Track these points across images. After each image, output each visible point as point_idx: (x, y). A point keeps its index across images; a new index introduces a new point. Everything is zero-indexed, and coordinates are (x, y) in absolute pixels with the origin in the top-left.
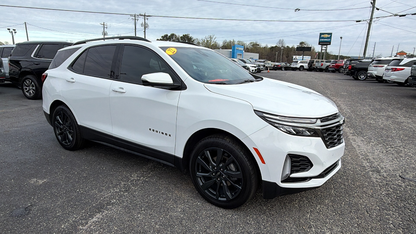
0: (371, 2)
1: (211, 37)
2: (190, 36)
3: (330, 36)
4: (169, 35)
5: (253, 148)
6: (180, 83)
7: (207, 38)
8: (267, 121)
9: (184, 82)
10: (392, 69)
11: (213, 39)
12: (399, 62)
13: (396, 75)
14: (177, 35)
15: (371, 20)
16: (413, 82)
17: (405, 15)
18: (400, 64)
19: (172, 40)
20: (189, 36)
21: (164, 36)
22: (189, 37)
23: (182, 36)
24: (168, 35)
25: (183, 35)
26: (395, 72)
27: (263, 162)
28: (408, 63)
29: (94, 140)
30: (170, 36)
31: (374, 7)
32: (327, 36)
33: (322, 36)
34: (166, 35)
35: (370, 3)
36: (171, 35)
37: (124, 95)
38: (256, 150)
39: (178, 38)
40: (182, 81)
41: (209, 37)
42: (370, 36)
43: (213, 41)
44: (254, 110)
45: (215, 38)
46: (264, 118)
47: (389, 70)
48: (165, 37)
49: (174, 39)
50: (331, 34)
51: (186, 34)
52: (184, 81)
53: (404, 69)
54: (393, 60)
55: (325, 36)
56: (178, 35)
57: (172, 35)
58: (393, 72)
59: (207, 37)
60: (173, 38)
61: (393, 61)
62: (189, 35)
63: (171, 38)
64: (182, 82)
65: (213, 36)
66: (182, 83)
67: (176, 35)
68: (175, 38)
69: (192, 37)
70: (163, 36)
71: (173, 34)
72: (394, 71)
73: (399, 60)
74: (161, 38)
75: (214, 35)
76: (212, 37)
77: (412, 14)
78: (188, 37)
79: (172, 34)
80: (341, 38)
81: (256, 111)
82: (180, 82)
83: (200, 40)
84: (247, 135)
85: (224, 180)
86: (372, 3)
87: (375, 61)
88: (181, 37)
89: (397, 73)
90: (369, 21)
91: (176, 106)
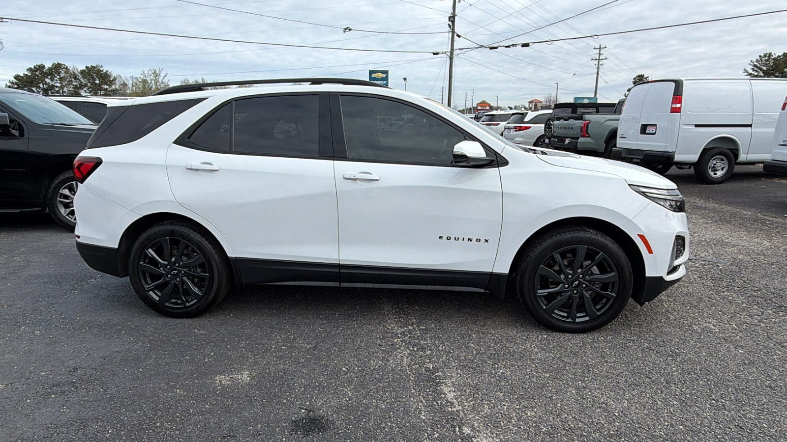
0: (449, 24)
1: (155, 72)
2: (105, 69)
3: (386, 76)
4: (48, 65)
5: (639, 235)
6: (494, 157)
7: (146, 75)
8: (647, 197)
9: (502, 154)
10: (515, 128)
11: (162, 78)
12: (523, 117)
13: (521, 136)
14: (69, 68)
15: (452, 54)
16: (560, 145)
17: (496, 48)
18: (525, 120)
19: (58, 77)
20: (101, 69)
21: (35, 67)
22: (103, 71)
23: (84, 68)
24: (44, 67)
25: (87, 67)
26: (520, 132)
27: (650, 252)
28: (535, 119)
29: (269, 283)
30: (50, 69)
31: (453, 32)
32: (380, 75)
33: (374, 75)
34: (39, 66)
35: (448, 26)
36: (53, 66)
37: (375, 184)
38: (642, 237)
39: (75, 74)
40: (496, 152)
41: (150, 72)
42: (453, 78)
43: (160, 80)
44: (629, 185)
45: (166, 76)
46: (644, 194)
47: (512, 130)
48: (36, 71)
49: (62, 75)
50: (386, 72)
51: (95, 65)
52: (499, 152)
53: (530, 127)
54: (513, 114)
55: (378, 76)
56: (72, 67)
57: (55, 67)
58: (517, 132)
59: (146, 72)
60: (60, 72)
61: (513, 116)
62: (101, 67)
63: (56, 73)
64: (497, 154)
65: (160, 72)
66: (496, 157)
67: (67, 67)
68: (66, 72)
69: (109, 71)
70: (33, 67)
71: (58, 64)
72: (519, 130)
73: (522, 114)
74: (26, 73)
75: (162, 69)
76: (158, 72)
77: (506, 47)
78: (99, 71)
79: (56, 63)
80: (405, 79)
81: (631, 186)
82: (493, 155)
83: (127, 79)
84: (628, 218)
85: (584, 290)
86: (450, 26)
87: (484, 116)
88: (82, 72)
89: (522, 133)
90: (449, 54)
91: (499, 193)
